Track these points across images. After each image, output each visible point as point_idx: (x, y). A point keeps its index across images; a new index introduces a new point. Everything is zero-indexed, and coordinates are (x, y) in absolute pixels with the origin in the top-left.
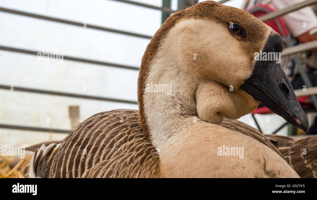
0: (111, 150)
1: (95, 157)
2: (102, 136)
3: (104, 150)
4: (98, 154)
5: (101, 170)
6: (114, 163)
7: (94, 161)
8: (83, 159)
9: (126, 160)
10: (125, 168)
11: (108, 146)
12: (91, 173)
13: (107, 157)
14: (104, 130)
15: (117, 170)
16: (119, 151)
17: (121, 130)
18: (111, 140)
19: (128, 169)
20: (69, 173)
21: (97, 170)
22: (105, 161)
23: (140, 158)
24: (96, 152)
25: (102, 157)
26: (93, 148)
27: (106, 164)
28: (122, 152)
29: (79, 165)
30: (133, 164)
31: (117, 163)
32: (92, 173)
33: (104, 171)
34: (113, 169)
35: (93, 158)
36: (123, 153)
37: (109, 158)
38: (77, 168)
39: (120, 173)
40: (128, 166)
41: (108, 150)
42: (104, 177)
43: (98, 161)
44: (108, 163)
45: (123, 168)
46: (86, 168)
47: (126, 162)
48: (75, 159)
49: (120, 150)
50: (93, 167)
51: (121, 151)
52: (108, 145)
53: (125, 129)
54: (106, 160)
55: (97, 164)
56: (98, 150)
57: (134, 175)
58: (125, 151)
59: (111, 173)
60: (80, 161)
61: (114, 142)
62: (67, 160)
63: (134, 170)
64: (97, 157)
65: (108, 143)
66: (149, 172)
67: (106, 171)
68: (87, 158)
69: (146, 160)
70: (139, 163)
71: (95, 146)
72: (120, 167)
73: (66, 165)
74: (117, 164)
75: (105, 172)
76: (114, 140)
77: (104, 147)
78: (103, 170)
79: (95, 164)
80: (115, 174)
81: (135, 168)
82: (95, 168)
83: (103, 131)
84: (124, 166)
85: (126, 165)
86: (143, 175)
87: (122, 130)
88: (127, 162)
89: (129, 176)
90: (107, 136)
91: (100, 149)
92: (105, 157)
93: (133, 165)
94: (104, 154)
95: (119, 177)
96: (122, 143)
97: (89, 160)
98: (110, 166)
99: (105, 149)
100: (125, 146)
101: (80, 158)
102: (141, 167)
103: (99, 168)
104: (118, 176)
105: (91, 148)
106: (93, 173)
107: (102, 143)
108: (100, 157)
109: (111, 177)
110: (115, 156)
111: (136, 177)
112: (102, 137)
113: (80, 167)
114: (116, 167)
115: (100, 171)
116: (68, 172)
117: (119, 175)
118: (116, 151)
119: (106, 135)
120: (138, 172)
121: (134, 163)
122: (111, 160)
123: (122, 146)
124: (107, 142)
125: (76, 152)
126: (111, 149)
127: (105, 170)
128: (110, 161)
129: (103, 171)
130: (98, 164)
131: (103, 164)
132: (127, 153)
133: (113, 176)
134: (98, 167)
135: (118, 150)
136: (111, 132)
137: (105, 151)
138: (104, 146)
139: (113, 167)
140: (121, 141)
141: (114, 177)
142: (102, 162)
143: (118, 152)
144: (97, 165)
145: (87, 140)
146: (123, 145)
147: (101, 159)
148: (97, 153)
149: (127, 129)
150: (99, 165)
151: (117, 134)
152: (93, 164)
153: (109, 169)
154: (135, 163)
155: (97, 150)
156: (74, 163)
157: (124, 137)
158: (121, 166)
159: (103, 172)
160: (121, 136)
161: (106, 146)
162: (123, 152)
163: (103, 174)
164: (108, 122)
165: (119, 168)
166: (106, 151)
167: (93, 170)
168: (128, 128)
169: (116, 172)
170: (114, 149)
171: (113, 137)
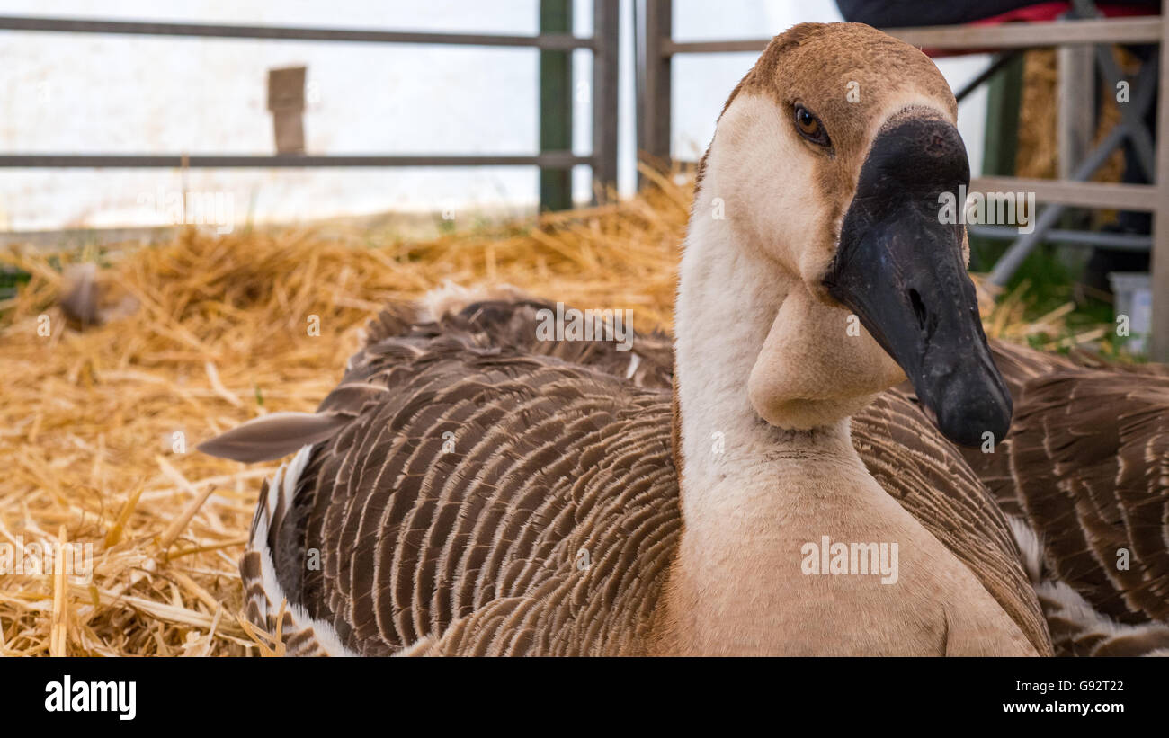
0: (524, 562)
1: (479, 582)
2: (495, 509)
3: (504, 563)
4: (488, 573)
5: (500, 629)
6: (535, 608)
7: (478, 594)
8: (442, 582)
9: (566, 599)
10: (565, 625)
11: (516, 547)
12: (471, 635)
13: (514, 588)
14: (500, 486)
15: (543, 631)
16: (550, 568)
17: (551, 487)
18: (524, 528)
19: (575, 627)
20: (400, 613)
21: (488, 626)
22: (510, 599)
23: (608, 581)
24: (480, 567)
25: (500, 585)
26: (473, 551)
27: (513, 610)
28: (557, 572)
29: (431, 597)
30: (586, 610)
31: (541, 609)
32: (474, 633)
33: (507, 634)
34: (532, 629)
35: (475, 583)
36: (560, 574)
37: (521, 592)
38: (425, 603)
39: (553, 642)
40: (574, 619)
41: (516, 561)
42: (508, 654)
43: (489, 596)
44: (518, 608)
45: (560, 626)
46: (456, 609)
47: (567, 607)
48: (417, 574)
49: (552, 563)
50: (476, 613)
51: (554, 566)
52: (516, 543)
53: (565, 478)
54: (515, 596)
55: (487, 604)
56: (487, 558)
57: (590, 645)
58: (565, 564)
59: (527, 640)
60: (434, 585)
61: (532, 535)
62: (391, 566)
63: (590, 628)
64: (486, 583)
65: (516, 539)
66: (628, 631)
67: (513, 633)
68: (456, 580)
69: (621, 587)
70: (602, 604)
71: (476, 542)
72: (552, 624)
73: (389, 583)
74: (543, 614)
75: (510, 638)
76: (531, 527)
77: (505, 553)
78: (506, 630)
79: (483, 604)
80: (540, 647)
81: (593, 622)
82: (482, 619)
83: (495, 489)
84: (563, 621)
85: (567, 616)
86: (613, 642)
87: (556, 485)
88: (571, 604)
89: (577, 651)
90: (511, 509)
91: (495, 556)
92: (510, 587)
93: (587, 614)
94: (505, 578)
95: (549, 655)
96: (555, 538)
97: (463, 588)
98: (523, 619)
99: (507, 557)
100: (567, 548)
101: (435, 575)
102: (608, 616)
103: (493, 620)
104: (548, 651)
105: (465, 548)
106: (477, 634)
107: (498, 537)
108: (495, 585)
109: (529, 654)
110: (536, 585)
111: (596, 653)
112: (496, 512)
113: (434, 601)
114: (540, 622)
115: (495, 631)
116: (399, 611)
117: (551, 649)
118: (538, 567)
119: (506, 506)
120: (601, 635)
121: (588, 605)
122: (527, 598)
123: (555, 549)
124: (512, 533)
125: (417, 550)
126: (527, 561)
127: (511, 630)
128: (521, 600)
129: (503, 633)
130: (490, 607)
131: (505, 611)
132: (571, 573)
133: (534, 651)
134: (491, 617)
135: (547, 563)
136: (521, 494)
137: (508, 564)
138: (504, 548)
139: (534, 623)
140: (554, 529)
141: (538, 655)
142: (502, 602)
143: (546, 572)
144: (486, 611)
145: (450, 513)
146: (558, 545)
147: (498, 592)
148: (486, 568)
149: (572, 479)
150: (492, 610)
151: (541, 502)
152: (476, 604)
153: (519, 627)
154: (592, 606)
155: (484, 560)
156: (416, 587)
157: (564, 512)
158: (553, 618)
159: (505, 636)
160: (554, 510)
161: (510, 551)
162: (560, 569)
163: (506, 645)
164: (506, 446)
165: (551, 626)
166: (510, 567)
167: (476, 624)
168: (573, 472)
169: (541, 639)
170: (535, 561)
171: (529, 514)
